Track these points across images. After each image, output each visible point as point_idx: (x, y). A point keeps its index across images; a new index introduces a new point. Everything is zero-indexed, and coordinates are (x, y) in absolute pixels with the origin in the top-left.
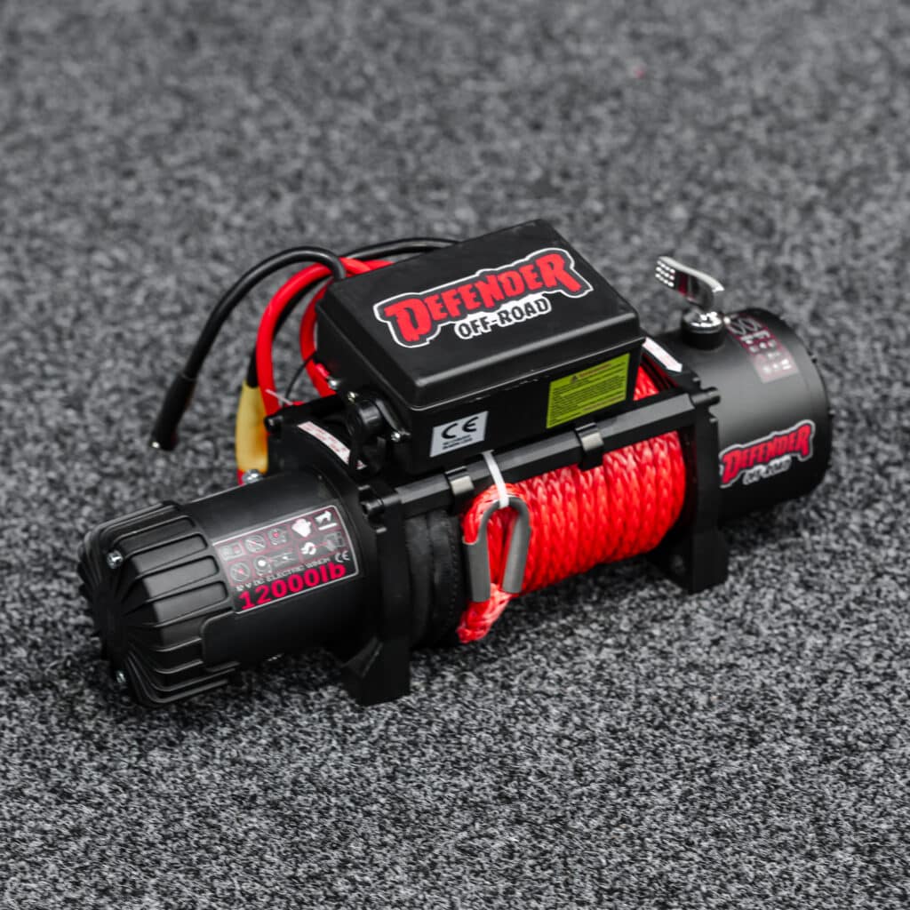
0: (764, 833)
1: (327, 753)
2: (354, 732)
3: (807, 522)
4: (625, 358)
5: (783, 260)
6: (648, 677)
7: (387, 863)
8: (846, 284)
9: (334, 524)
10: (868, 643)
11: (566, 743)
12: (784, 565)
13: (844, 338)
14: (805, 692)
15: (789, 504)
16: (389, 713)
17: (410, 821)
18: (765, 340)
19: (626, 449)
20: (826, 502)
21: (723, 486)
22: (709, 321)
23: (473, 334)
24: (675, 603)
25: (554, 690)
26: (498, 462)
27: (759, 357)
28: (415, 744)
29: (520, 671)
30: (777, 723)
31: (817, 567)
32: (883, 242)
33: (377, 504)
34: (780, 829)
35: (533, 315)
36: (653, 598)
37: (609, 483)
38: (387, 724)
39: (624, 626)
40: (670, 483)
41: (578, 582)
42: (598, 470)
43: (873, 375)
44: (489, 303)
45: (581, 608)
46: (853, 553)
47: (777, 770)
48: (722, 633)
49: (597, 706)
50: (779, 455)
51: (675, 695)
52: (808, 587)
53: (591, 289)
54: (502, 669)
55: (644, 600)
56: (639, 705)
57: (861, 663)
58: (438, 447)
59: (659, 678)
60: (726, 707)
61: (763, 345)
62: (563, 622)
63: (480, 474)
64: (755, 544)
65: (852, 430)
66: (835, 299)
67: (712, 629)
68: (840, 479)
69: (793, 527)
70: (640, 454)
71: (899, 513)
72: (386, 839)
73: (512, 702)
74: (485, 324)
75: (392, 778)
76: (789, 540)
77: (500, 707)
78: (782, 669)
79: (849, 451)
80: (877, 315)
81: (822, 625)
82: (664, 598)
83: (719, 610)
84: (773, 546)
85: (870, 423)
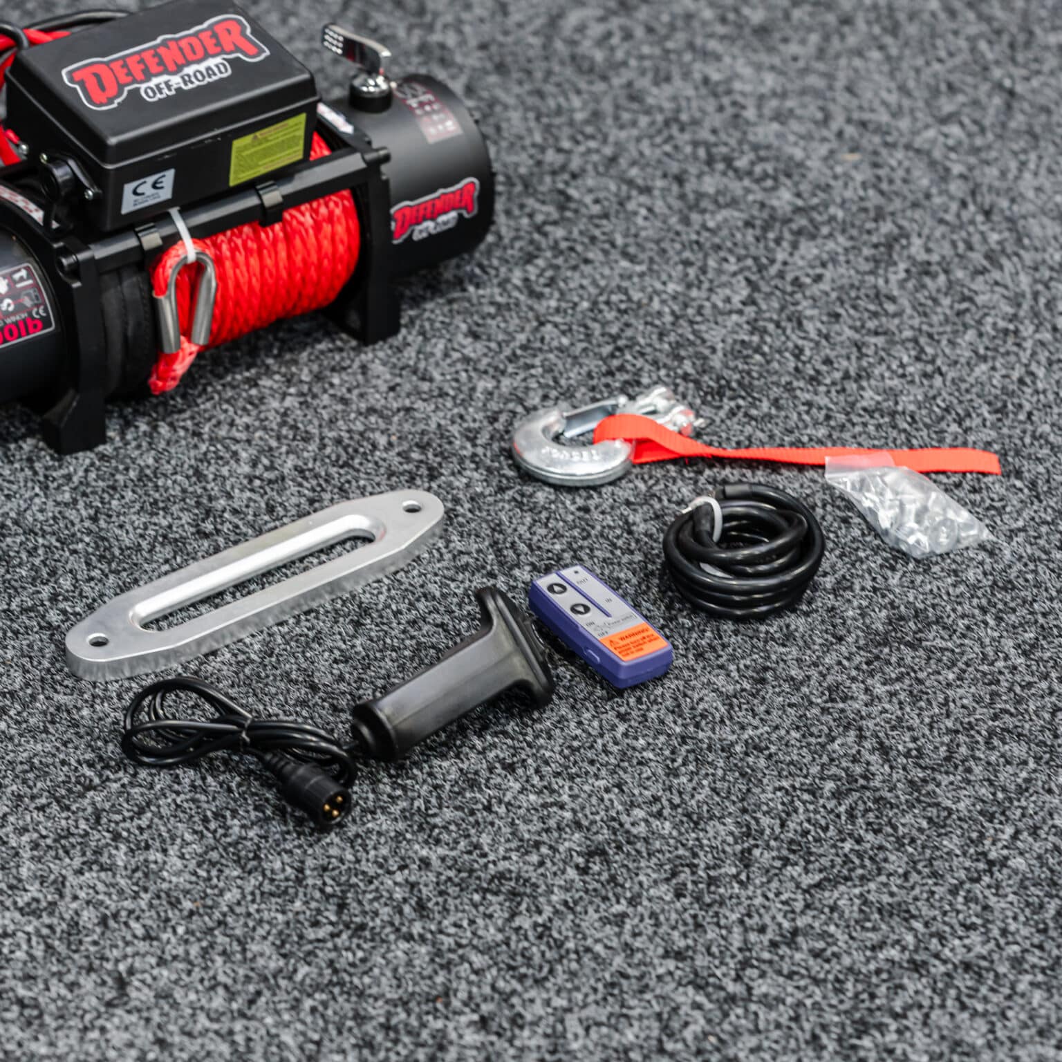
0: (447, 556)
1: (31, 499)
2: (54, 479)
3: (472, 278)
4: (302, 118)
5: (436, 38)
6: (331, 421)
7: (96, 595)
8: (497, 59)
9: (30, 282)
10: (535, 385)
11: (257, 483)
12: (452, 317)
13: (498, 109)
14: (478, 431)
15: (454, 262)
16: (88, 462)
17: (114, 556)
18: (430, 103)
19: (303, 208)
20: (489, 259)
21: (395, 242)
22: (376, 85)
23: (159, 96)
24: (352, 354)
25: (243, 436)
26: (184, 218)
27: (425, 119)
28: (114, 488)
29: (209, 419)
30: (454, 460)
31: (483, 318)
32: (531, 19)
33: (72, 259)
34: (461, 552)
35: (214, 78)
36: (330, 350)
37: (289, 240)
38: (87, 471)
39: (305, 376)
40: (345, 239)
41: (258, 338)
42: (277, 227)
43: (527, 142)
44: (171, 67)
45: (263, 362)
46: (517, 305)
47: (456, 501)
48: (398, 380)
49: (284, 449)
50: (445, 212)
51: (357, 437)
52: (476, 336)
53: (268, 53)
54: (192, 418)
55: (322, 352)
56: (324, 446)
57: (529, 403)
58: (129, 204)
59: (341, 423)
60: (405, 446)
61: (428, 108)
62: (247, 374)
63: (167, 231)
64: (424, 299)
65: (510, 193)
66: (486, 72)
67: (388, 377)
68: (500, 237)
69: (459, 283)
70: (316, 211)
71: (557, 268)
72: (92, 574)
73: (203, 448)
74: (169, 87)
75: (94, 519)
76: (456, 295)
77: (192, 453)
78: (456, 411)
79: (508, 213)
80: (527, 87)
81: (491, 371)
82: (341, 350)
83: (394, 360)
84: (441, 301)
85: (526, 186)
